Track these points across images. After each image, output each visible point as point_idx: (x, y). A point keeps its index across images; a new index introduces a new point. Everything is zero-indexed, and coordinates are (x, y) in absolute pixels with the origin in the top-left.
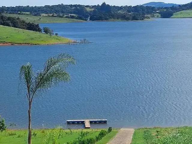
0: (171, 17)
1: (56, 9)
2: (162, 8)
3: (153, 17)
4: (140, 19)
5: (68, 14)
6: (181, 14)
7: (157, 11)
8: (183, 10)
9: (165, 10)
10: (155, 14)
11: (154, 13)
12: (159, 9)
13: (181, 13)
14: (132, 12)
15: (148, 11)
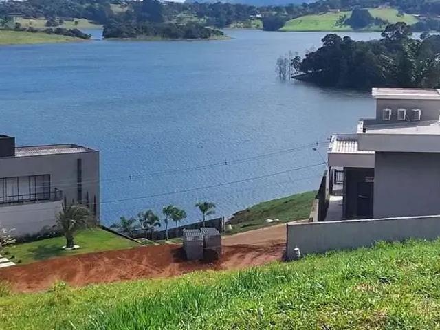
0: (281, 29)
1: (47, 8)
2: (269, 8)
3: (248, 27)
4: (201, 37)
5: (71, 18)
6: (299, 23)
7: (258, 16)
8: (307, 14)
9: (275, 13)
10: (252, 22)
11: (251, 19)
12: (261, 10)
13: (301, 21)
14: (207, 15)
15: (239, 15)
